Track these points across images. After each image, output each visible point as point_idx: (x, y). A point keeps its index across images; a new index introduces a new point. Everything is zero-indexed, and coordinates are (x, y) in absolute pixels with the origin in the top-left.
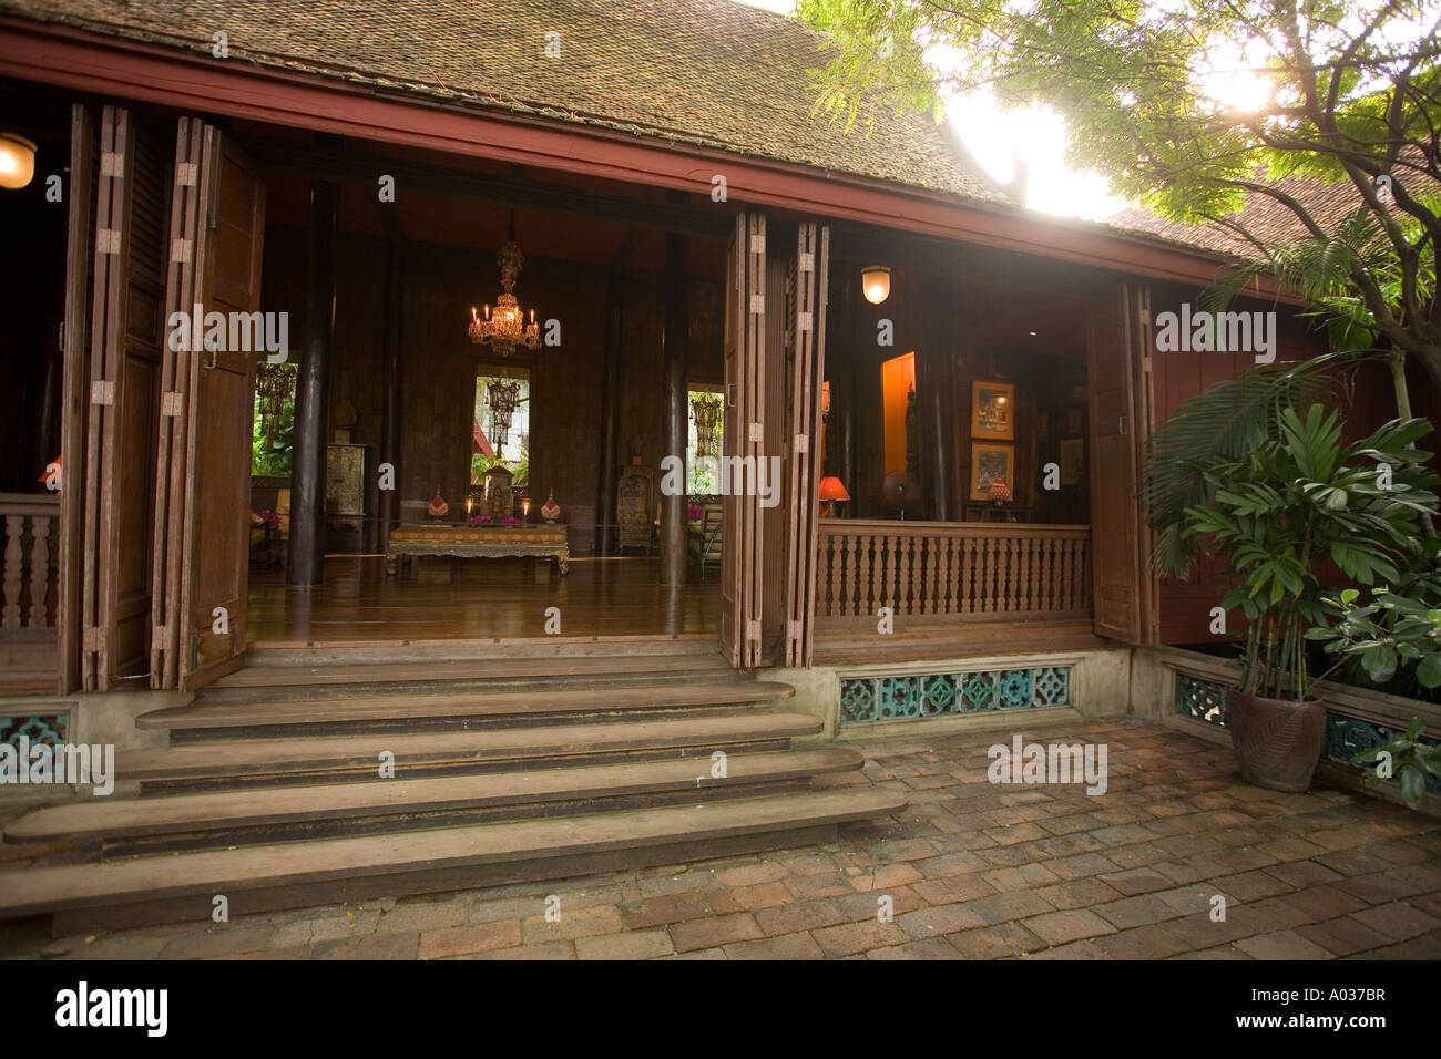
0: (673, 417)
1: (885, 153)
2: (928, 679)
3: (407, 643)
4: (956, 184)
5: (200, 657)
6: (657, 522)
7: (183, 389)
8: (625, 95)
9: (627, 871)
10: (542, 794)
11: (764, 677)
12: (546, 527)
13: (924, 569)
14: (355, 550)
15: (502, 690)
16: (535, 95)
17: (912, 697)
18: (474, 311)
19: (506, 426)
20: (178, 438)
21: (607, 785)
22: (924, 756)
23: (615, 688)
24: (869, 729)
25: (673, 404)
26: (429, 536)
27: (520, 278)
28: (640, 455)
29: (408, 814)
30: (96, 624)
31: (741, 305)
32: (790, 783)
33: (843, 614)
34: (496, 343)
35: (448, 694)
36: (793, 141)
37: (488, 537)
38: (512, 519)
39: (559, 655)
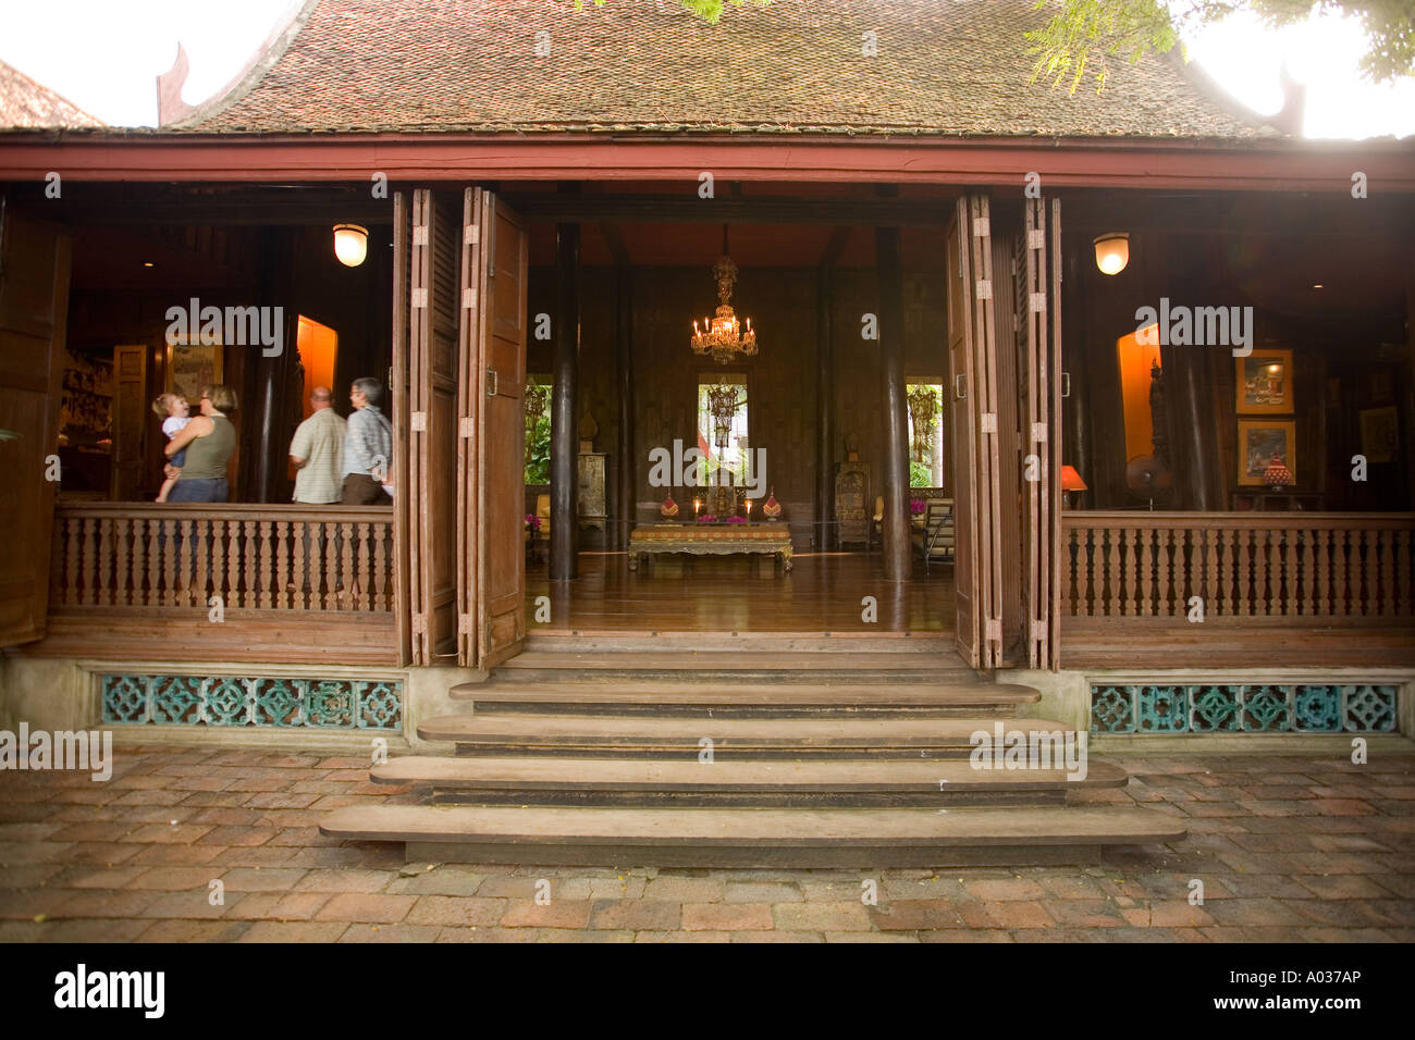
0: (892, 413)
1: (1112, 107)
2: (1197, 690)
3: (655, 634)
4: (1205, 126)
5: (493, 641)
6: (878, 517)
7: (474, 415)
8: (827, 98)
9: (871, 869)
10: (785, 785)
11: (1003, 679)
12: (768, 525)
13: (1188, 565)
14: (599, 549)
15: (742, 681)
16: (743, 115)
17: (1179, 709)
18: (696, 325)
19: (727, 429)
20: (471, 456)
21: (848, 781)
22: (1200, 778)
23: (849, 684)
24: (1127, 742)
25: (892, 399)
26: (665, 535)
27: (735, 288)
28: (856, 451)
29: (665, 792)
30: (420, 611)
31: (967, 292)
32: (1042, 794)
33: (1091, 613)
34: (716, 352)
35: (693, 683)
36: (1005, 115)
37: (717, 535)
38: (736, 517)
39: (794, 650)
